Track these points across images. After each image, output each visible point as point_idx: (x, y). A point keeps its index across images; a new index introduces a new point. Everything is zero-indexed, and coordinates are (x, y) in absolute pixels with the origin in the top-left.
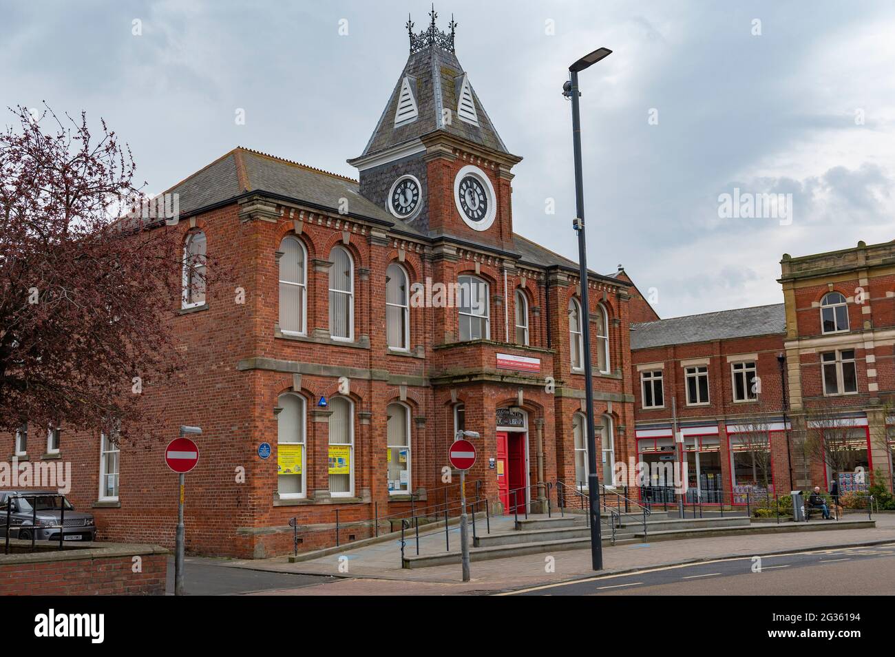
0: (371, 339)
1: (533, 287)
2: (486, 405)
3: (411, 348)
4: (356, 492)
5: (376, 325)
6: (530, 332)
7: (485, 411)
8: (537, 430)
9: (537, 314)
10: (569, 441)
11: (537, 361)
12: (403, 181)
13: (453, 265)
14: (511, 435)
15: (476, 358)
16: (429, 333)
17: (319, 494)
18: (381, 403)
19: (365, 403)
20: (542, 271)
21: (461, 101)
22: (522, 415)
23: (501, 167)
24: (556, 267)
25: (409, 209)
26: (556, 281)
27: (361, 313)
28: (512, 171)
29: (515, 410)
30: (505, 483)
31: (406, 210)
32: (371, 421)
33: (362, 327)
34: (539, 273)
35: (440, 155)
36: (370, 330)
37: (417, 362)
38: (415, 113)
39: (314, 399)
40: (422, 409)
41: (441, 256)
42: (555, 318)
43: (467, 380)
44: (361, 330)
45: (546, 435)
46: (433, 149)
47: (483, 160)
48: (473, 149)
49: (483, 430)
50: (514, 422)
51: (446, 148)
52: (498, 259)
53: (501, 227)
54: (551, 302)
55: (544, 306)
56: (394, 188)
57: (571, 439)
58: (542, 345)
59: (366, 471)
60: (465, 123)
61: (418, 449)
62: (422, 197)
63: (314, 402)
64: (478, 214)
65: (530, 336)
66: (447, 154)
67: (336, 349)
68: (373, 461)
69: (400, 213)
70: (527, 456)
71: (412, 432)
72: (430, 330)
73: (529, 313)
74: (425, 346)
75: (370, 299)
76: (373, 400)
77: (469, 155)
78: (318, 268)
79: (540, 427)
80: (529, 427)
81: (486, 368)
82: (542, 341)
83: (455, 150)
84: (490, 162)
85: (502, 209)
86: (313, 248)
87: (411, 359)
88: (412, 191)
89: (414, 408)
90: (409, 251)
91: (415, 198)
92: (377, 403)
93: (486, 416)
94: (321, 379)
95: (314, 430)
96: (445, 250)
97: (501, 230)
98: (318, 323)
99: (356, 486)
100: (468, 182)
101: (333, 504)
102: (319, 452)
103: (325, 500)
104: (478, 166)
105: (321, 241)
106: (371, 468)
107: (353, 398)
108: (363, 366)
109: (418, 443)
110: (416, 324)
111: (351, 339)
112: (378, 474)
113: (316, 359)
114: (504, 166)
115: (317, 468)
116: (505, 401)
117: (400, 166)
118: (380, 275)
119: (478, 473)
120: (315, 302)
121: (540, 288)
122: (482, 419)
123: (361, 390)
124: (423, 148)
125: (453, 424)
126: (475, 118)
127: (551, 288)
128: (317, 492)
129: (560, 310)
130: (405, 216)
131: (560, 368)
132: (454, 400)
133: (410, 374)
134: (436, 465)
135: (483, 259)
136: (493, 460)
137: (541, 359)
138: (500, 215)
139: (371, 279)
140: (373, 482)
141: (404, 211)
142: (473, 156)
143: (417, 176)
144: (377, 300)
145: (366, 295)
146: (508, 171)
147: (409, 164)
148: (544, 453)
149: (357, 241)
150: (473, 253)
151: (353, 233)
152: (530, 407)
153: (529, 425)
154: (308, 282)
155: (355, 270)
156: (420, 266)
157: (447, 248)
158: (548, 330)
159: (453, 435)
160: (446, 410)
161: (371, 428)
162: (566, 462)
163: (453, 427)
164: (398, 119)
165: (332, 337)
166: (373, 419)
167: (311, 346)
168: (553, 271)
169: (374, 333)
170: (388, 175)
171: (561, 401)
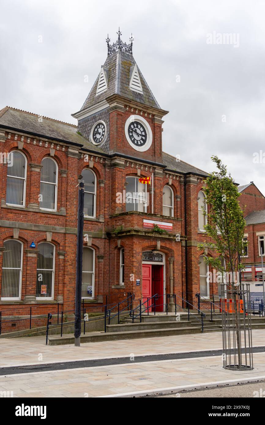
0: (66, 210)
1: (177, 184)
2: (135, 249)
3: (96, 217)
4: (55, 297)
5: (69, 202)
6: (174, 209)
7: (134, 252)
8: (170, 264)
9: (179, 200)
10: (196, 271)
11: (171, 225)
12: (98, 124)
13: (122, 170)
14: (153, 266)
15: (130, 222)
16: (107, 208)
17: (28, 298)
18: (72, 247)
19: (62, 246)
20: (182, 175)
21: (132, 79)
22: (162, 256)
23: (156, 116)
24: (189, 173)
25: (100, 140)
26: (190, 181)
27: (61, 195)
28: (163, 119)
29: (155, 252)
30: (150, 294)
31: (99, 140)
32: (65, 257)
33: (61, 203)
34: (180, 177)
35: (116, 109)
36: (66, 205)
37: (99, 224)
38: (106, 87)
39: (28, 243)
40: (102, 251)
41: (115, 165)
42: (189, 202)
43: (125, 234)
44: (61, 205)
45: (176, 267)
46: (113, 105)
47: (144, 112)
48: (137, 105)
49: (133, 263)
50: (156, 259)
51: (121, 105)
52: (152, 168)
53: (155, 150)
54: (187, 193)
55: (183, 195)
56: (94, 128)
57: (197, 270)
58: (181, 217)
59: (60, 285)
60: (134, 91)
61: (99, 273)
62: (107, 132)
63: (28, 245)
64: (141, 142)
65: (174, 212)
66: (121, 108)
67: (44, 215)
68: (65, 280)
69: (96, 142)
70: (165, 279)
71: (96, 264)
72: (108, 206)
73: (174, 199)
74: (104, 215)
75: (67, 187)
76: (66, 245)
77: (135, 109)
78: (33, 169)
79: (172, 262)
80: (166, 262)
81: (136, 227)
82: (181, 215)
83: (126, 106)
84: (149, 114)
85: (156, 140)
86: (30, 157)
87: (95, 222)
88: (102, 129)
89: (97, 250)
90: (96, 162)
91: (104, 133)
92: (69, 247)
93: (135, 255)
94: (33, 232)
95: (27, 261)
96: (117, 161)
97: (155, 151)
98: (32, 200)
99: (55, 294)
100: (135, 125)
101: (38, 304)
102: (29, 273)
103: (32, 302)
104: (141, 116)
105: (36, 154)
106: (64, 283)
107: (55, 243)
108: (61, 225)
109: (99, 270)
110: (100, 203)
111: (55, 210)
112: (68, 287)
113: (30, 221)
114: (157, 116)
115: (28, 283)
116: (148, 247)
117: (97, 116)
118: (74, 174)
119: (130, 288)
120: (30, 188)
121: (181, 185)
122: (133, 257)
123: (59, 239)
124: (108, 105)
125: (119, 260)
126: (141, 89)
127: (187, 185)
128: (27, 297)
129: (192, 197)
130: (98, 144)
131: (191, 230)
132: (119, 246)
133: (94, 231)
134: (109, 283)
135: (142, 167)
136: (139, 280)
137: (173, 223)
138: (155, 144)
139: (67, 176)
140: (65, 292)
141: (98, 141)
142: (137, 110)
143: (104, 121)
144: (72, 188)
145: (64, 185)
146: (160, 119)
147: (101, 115)
148: (174, 277)
149: (59, 154)
150: (136, 164)
151: (57, 150)
152: (166, 251)
153: (166, 261)
154: (27, 177)
155: (59, 171)
156: (103, 170)
157: (119, 160)
158: (185, 209)
159: (119, 266)
160: (116, 251)
161: (64, 260)
162: (193, 283)
163: (120, 261)
164: (98, 91)
165: (41, 208)
166: (66, 255)
167: (27, 213)
168: (188, 176)
169: (69, 207)
170: (91, 121)
171: (191, 248)
